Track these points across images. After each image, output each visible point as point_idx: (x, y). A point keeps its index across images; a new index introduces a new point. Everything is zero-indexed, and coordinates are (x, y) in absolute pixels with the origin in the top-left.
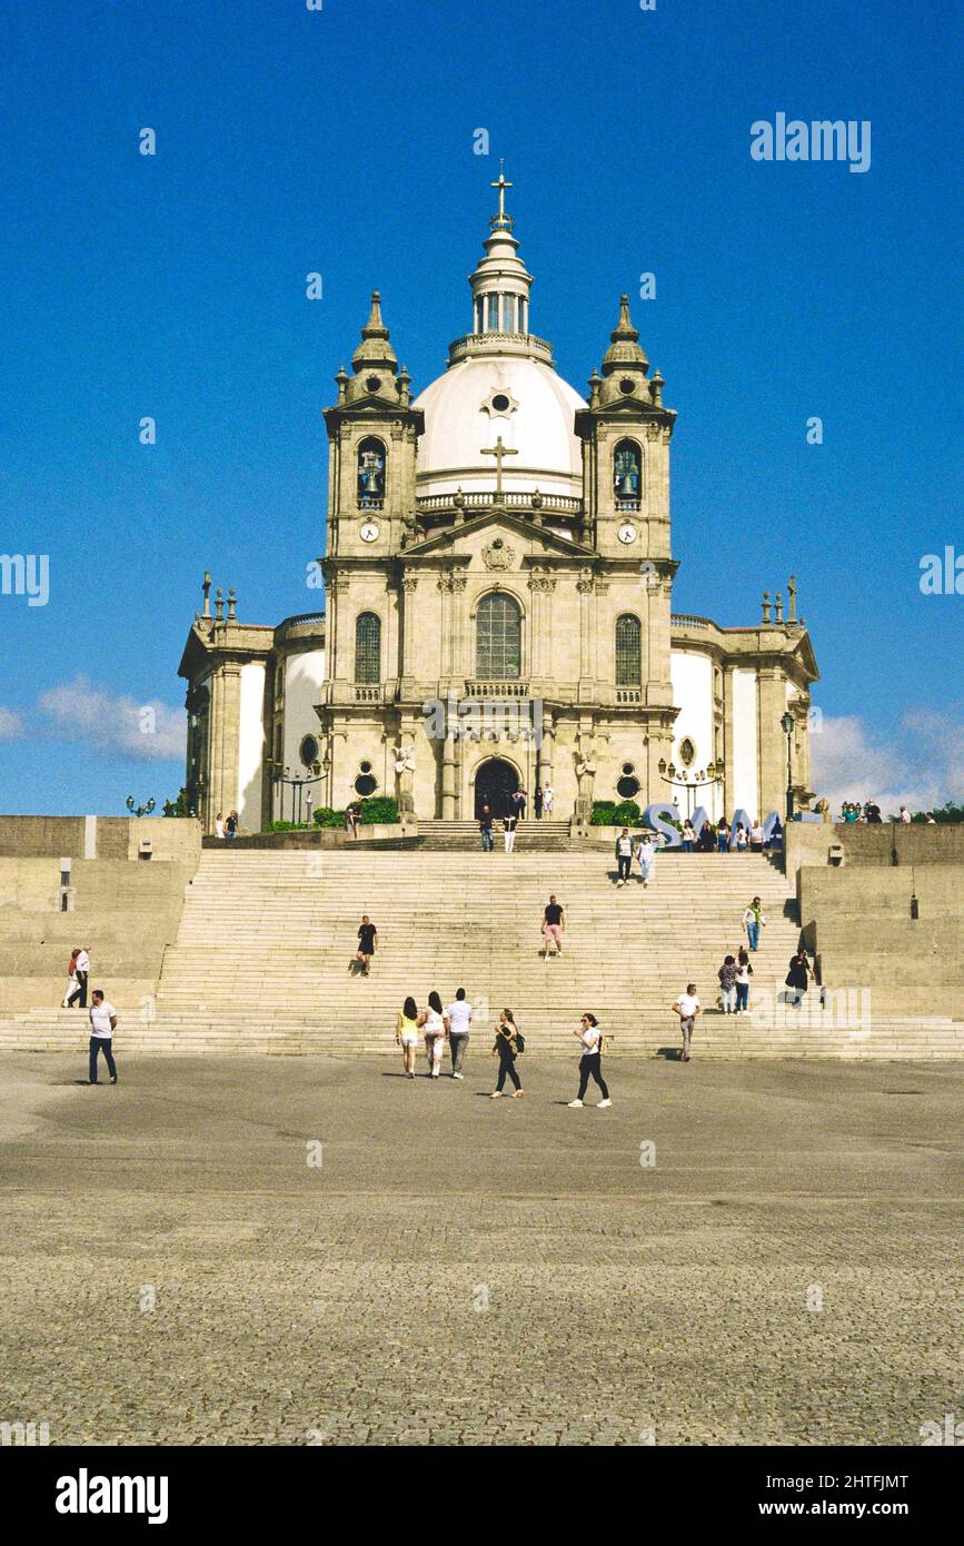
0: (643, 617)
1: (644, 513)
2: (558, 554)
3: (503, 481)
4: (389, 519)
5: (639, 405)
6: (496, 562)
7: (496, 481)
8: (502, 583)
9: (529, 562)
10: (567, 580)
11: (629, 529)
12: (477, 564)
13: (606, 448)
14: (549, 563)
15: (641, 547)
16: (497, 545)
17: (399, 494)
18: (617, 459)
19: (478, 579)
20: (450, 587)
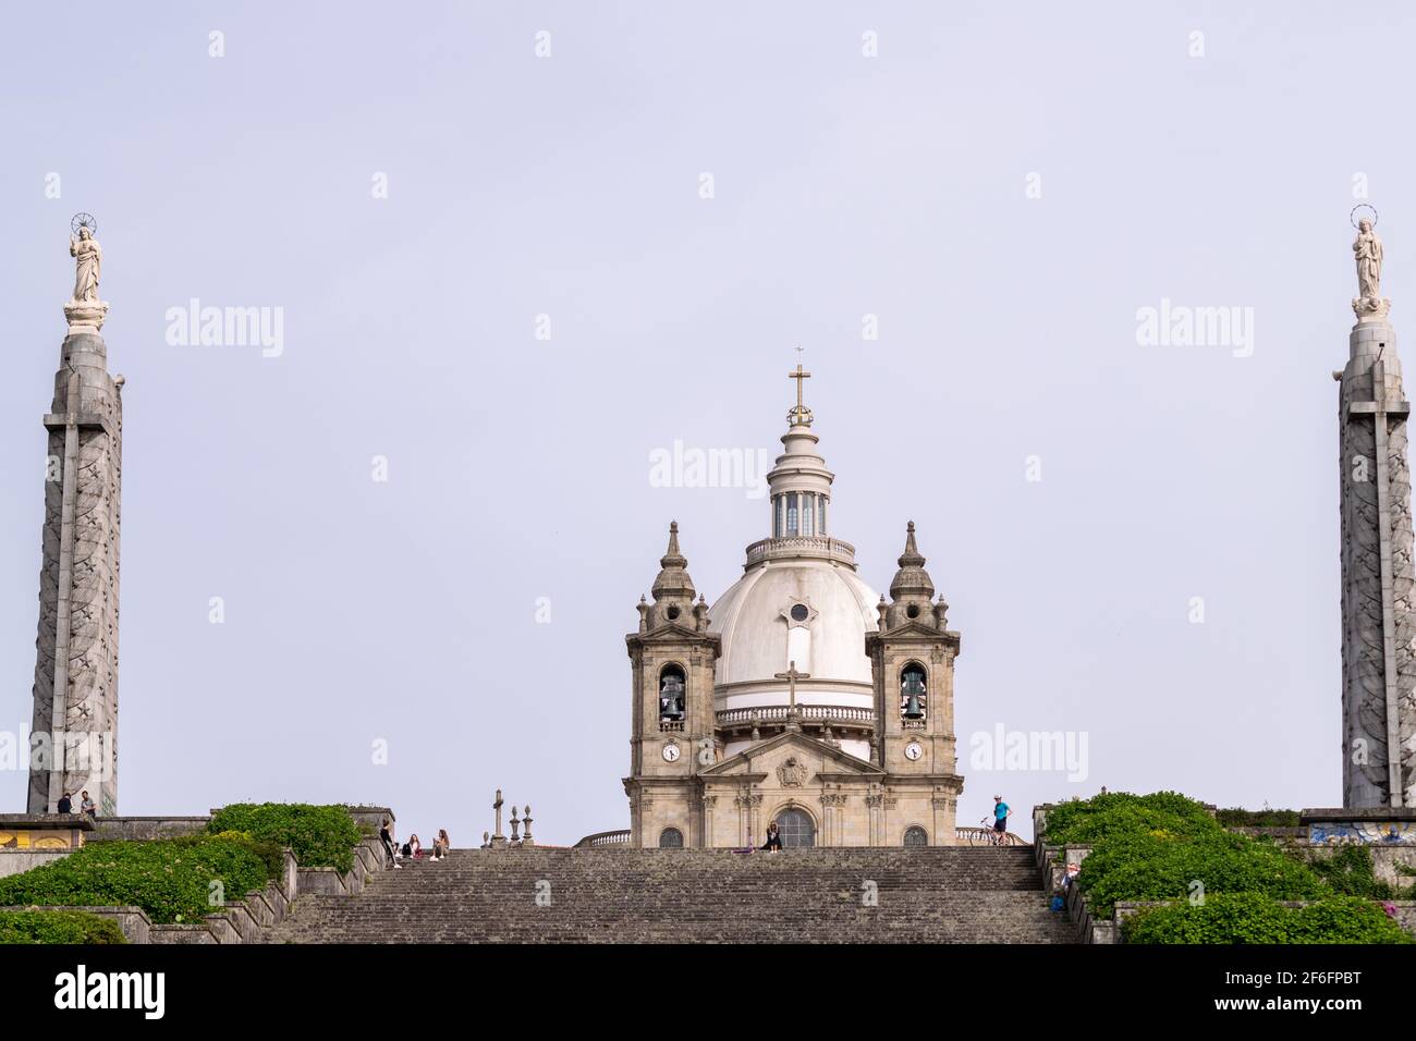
0: (930, 831)
1: (930, 732)
2: (849, 771)
3: (796, 693)
4: (689, 740)
5: (925, 630)
6: (789, 778)
7: (789, 693)
8: (795, 798)
9: (821, 778)
10: (857, 794)
11: (917, 747)
12: (772, 782)
13: (892, 671)
14: (840, 778)
15: (926, 763)
16: (790, 763)
17: (699, 713)
18: (903, 680)
19: (773, 795)
20: (747, 801)
